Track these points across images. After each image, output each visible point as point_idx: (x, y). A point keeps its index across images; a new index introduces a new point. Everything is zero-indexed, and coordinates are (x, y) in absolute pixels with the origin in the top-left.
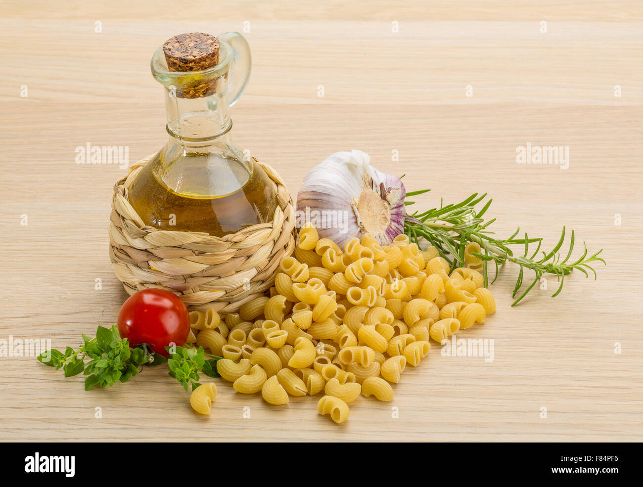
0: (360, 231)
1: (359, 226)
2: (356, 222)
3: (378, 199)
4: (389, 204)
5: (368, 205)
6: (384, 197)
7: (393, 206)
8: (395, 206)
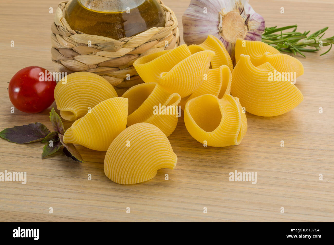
0: (218, 33)
1: (219, 29)
2: (218, 26)
3: (242, 22)
4: (248, 29)
5: (233, 21)
6: (246, 23)
7: (250, 31)
8: (252, 32)
